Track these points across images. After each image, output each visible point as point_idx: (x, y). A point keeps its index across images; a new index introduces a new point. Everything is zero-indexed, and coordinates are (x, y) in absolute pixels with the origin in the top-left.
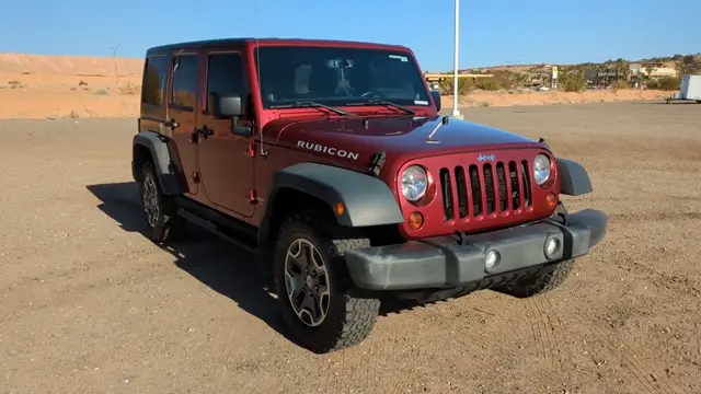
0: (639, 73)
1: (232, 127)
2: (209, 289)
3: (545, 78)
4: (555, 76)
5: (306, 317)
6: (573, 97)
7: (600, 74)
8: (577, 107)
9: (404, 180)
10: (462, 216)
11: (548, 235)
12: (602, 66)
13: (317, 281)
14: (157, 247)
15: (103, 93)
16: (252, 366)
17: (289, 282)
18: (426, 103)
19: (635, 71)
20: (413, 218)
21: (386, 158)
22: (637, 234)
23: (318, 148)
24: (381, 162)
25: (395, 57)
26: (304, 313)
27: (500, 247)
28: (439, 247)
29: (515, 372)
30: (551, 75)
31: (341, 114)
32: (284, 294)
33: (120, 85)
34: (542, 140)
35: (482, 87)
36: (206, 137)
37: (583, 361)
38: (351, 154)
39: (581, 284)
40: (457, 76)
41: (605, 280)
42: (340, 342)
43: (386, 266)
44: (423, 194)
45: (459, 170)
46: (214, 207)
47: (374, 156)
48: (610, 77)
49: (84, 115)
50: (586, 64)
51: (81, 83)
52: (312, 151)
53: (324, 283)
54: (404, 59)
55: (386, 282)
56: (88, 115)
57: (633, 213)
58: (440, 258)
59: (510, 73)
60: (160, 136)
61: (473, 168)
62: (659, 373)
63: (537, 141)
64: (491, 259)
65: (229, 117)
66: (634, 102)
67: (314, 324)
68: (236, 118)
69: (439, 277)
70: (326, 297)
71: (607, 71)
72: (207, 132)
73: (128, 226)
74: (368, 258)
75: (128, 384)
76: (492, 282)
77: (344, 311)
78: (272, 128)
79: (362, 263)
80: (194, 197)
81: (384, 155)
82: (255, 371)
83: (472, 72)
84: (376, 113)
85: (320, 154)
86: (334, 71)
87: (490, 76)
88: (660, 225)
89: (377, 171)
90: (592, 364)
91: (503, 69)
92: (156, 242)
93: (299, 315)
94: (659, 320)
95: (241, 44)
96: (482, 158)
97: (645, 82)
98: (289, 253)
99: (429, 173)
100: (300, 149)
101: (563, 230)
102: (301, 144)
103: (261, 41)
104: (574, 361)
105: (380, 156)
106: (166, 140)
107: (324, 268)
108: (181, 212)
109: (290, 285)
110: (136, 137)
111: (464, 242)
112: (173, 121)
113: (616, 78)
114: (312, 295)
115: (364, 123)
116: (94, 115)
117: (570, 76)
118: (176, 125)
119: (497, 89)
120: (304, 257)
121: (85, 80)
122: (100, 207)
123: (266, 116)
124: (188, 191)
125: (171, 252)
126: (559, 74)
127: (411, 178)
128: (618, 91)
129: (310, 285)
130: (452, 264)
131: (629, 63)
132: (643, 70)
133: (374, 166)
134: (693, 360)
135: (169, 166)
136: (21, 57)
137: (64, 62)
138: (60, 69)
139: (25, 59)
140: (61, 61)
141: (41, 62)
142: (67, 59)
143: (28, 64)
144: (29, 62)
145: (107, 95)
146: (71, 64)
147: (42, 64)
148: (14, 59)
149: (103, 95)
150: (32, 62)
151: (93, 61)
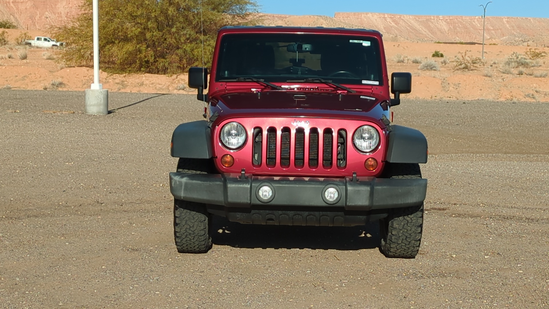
18: (377, 83)
25: (356, 41)
43: (181, 183)
51: (435, 54)
54: (366, 44)
136: (384, 17)
137: (437, 24)
138: (430, 34)
139: (389, 20)
140: (432, 23)
141: (407, 24)
142: (441, 20)
143: (391, 27)
144: (393, 24)
145: (435, 70)
146: (445, 27)
147: (409, 26)
148: (376, 20)
149: (429, 70)
150: (396, 24)
151: (474, 22)
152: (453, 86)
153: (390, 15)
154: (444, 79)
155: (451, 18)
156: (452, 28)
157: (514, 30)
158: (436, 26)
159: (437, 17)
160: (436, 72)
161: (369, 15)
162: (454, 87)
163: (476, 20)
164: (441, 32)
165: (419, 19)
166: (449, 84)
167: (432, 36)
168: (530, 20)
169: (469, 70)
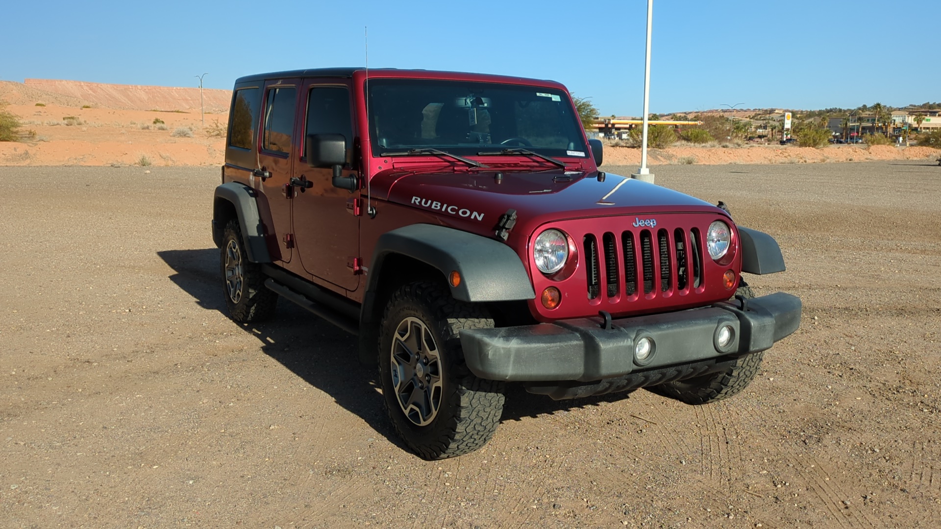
0: (904, 123)
1: (334, 177)
2: (301, 380)
3: (773, 128)
4: (788, 125)
5: (414, 414)
6: (810, 154)
7: (850, 124)
8: (815, 167)
9: (539, 247)
10: (611, 295)
11: (720, 321)
12: (853, 113)
13: (429, 369)
14: (240, 329)
15: (183, 134)
16: (344, 472)
17: (395, 371)
18: (582, 154)
19: (898, 121)
20: (547, 294)
21: (517, 220)
22: (861, 332)
23: (437, 206)
24: (510, 225)
25: (543, 95)
26: (412, 410)
27: (655, 334)
28: (577, 330)
29: (670, 490)
30: (783, 125)
31: (471, 166)
32: (389, 389)
33: (206, 125)
34: (721, 203)
35: (687, 139)
36: (303, 190)
37: (759, 482)
38: (475, 213)
39: (774, 390)
40: (646, 122)
41: (807, 388)
42: (453, 445)
43: (508, 351)
44: (562, 265)
45: (608, 238)
46: (308, 277)
47: (502, 217)
48: (864, 128)
49: (157, 162)
50: (831, 110)
51: (156, 121)
52: (429, 210)
53: (436, 372)
54: (556, 98)
55: (509, 371)
56: (163, 163)
57: (863, 306)
58: (577, 343)
59: (727, 119)
60: (248, 188)
61: (627, 236)
62: (854, 499)
63: (715, 204)
64: (643, 349)
65: (330, 165)
66: (895, 164)
67: (423, 424)
68: (339, 167)
69: (575, 368)
70: (438, 389)
71: (860, 119)
72: (305, 184)
73: (206, 302)
74: (487, 339)
75: (192, 486)
76: (647, 378)
77: (458, 406)
78: (382, 181)
79: (480, 347)
80: (286, 266)
81: (514, 216)
82: (348, 477)
83: (674, 117)
84: (516, 165)
85: (439, 213)
86: (464, 112)
87: (698, 123)
88: (893, 323)
89: (505, 235)
90: (770, 486)
91: (716, 115)
92: (240, 323)
93: (407, 412)
94: (869, 438)
95: (349, 76)
96: (639, 224)
97: (913, 136)
98: (397, 335)
99: (570, 241)
100: (415, 207)
101: (739, 316)
102: (415, 200)
103: (372, 72)
104: (748, 481)
105: (509, 216)
106: (256, 194)
107: (436, 353)
108: (270, 284)
109: (396, 376)
110: (219, 190)
111: (609, 325)
112: (264, 169)
113: (872, 130)
114: (422, 388)
115: (495, 177)
116: (170, 163)
117: (809, 125)
118: (267, 174)
119: (704, 141)
120: (414, 340)
121: (160, 116)
122: (172, 278)
123: (376, 166)
124: (279, 258)
125: (255, 334)
126: (793, 123)
127: (548, 245)
128: (873, 148)
129: (420, 374)
130: (591, 351)
131: (890, 110)
132: (911, 120)
133: (501, 229)
134: (901, 486)
135: (258, 227)
136: (80, 85)
137: (135, 93)
138: (130, 102)
139: (85, 88)
140: (131, 92)
141: (106, 92)
142: (140, 89)
143: (89, 95)
144: (90, 92)
145: (189, 137)
146: (144, 96)
147: (108, 94)
148: (72, 87)
149: (183, 137)
150: (94, 92)
151: (173, 92)
152: (219, 152)
153: (87, 83)
154: (209, 146)
155: (149, 88)
156: (151, 97)
157: (210, 100)
158: (135, 95)
159: (135, 86)
160: (189, 138)
161: (63, 83)
162: (221, 153)
163: (173, 91)
164: (141, 101)
165: (117, 87)
166: (215, 150)
167: (132, 105)
168: (224, 92)
169: (222, 137)
